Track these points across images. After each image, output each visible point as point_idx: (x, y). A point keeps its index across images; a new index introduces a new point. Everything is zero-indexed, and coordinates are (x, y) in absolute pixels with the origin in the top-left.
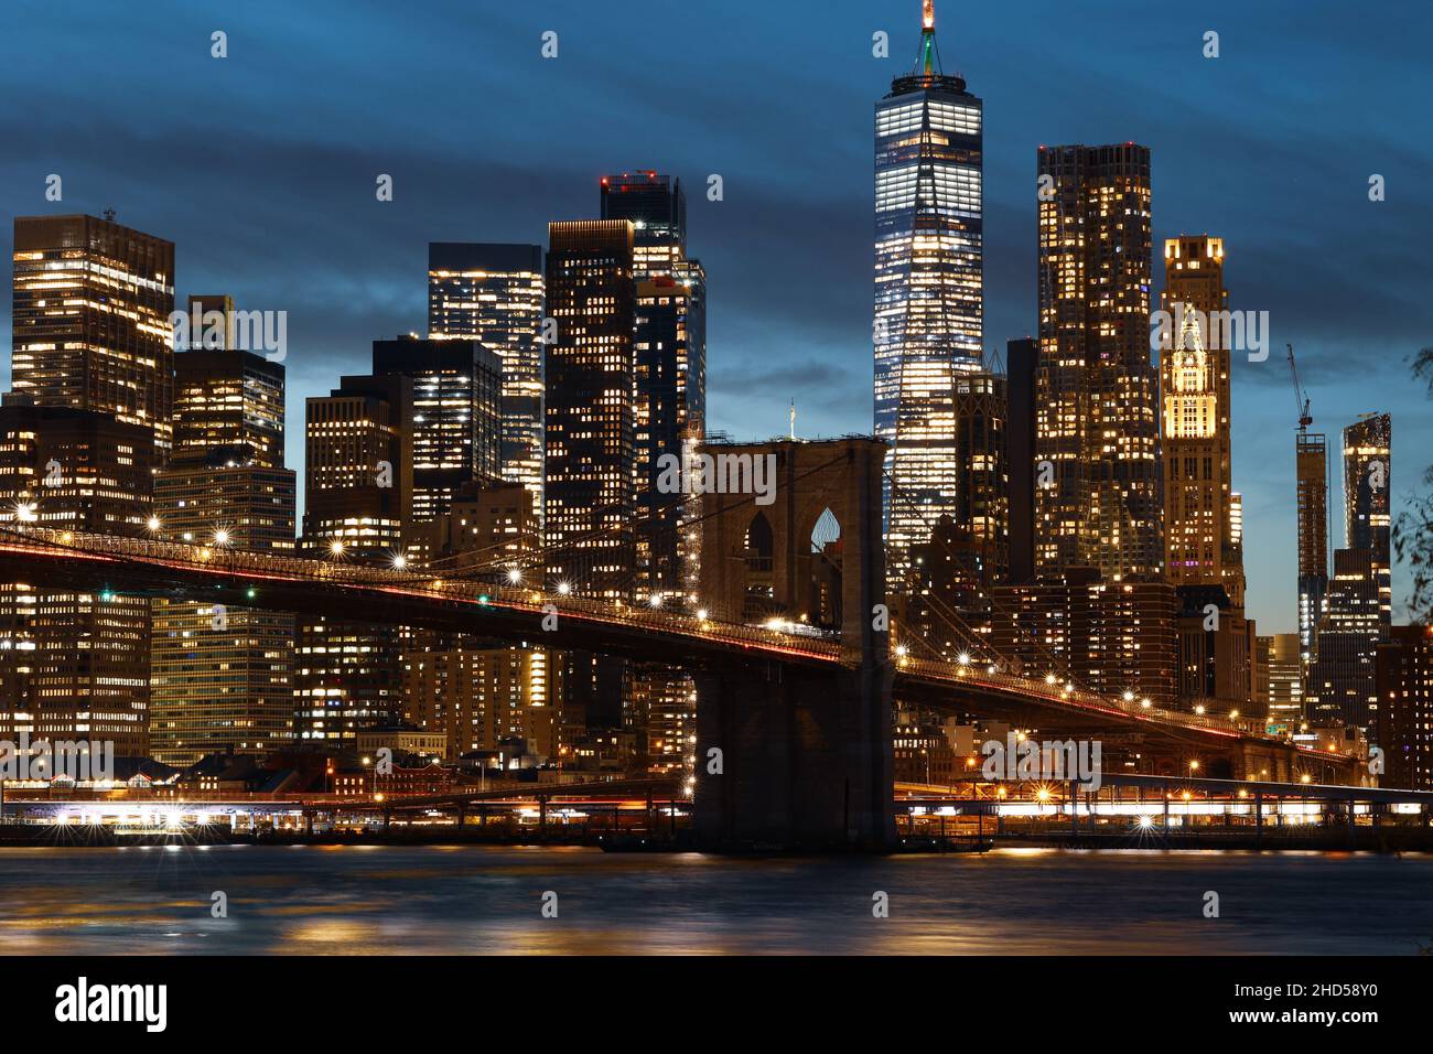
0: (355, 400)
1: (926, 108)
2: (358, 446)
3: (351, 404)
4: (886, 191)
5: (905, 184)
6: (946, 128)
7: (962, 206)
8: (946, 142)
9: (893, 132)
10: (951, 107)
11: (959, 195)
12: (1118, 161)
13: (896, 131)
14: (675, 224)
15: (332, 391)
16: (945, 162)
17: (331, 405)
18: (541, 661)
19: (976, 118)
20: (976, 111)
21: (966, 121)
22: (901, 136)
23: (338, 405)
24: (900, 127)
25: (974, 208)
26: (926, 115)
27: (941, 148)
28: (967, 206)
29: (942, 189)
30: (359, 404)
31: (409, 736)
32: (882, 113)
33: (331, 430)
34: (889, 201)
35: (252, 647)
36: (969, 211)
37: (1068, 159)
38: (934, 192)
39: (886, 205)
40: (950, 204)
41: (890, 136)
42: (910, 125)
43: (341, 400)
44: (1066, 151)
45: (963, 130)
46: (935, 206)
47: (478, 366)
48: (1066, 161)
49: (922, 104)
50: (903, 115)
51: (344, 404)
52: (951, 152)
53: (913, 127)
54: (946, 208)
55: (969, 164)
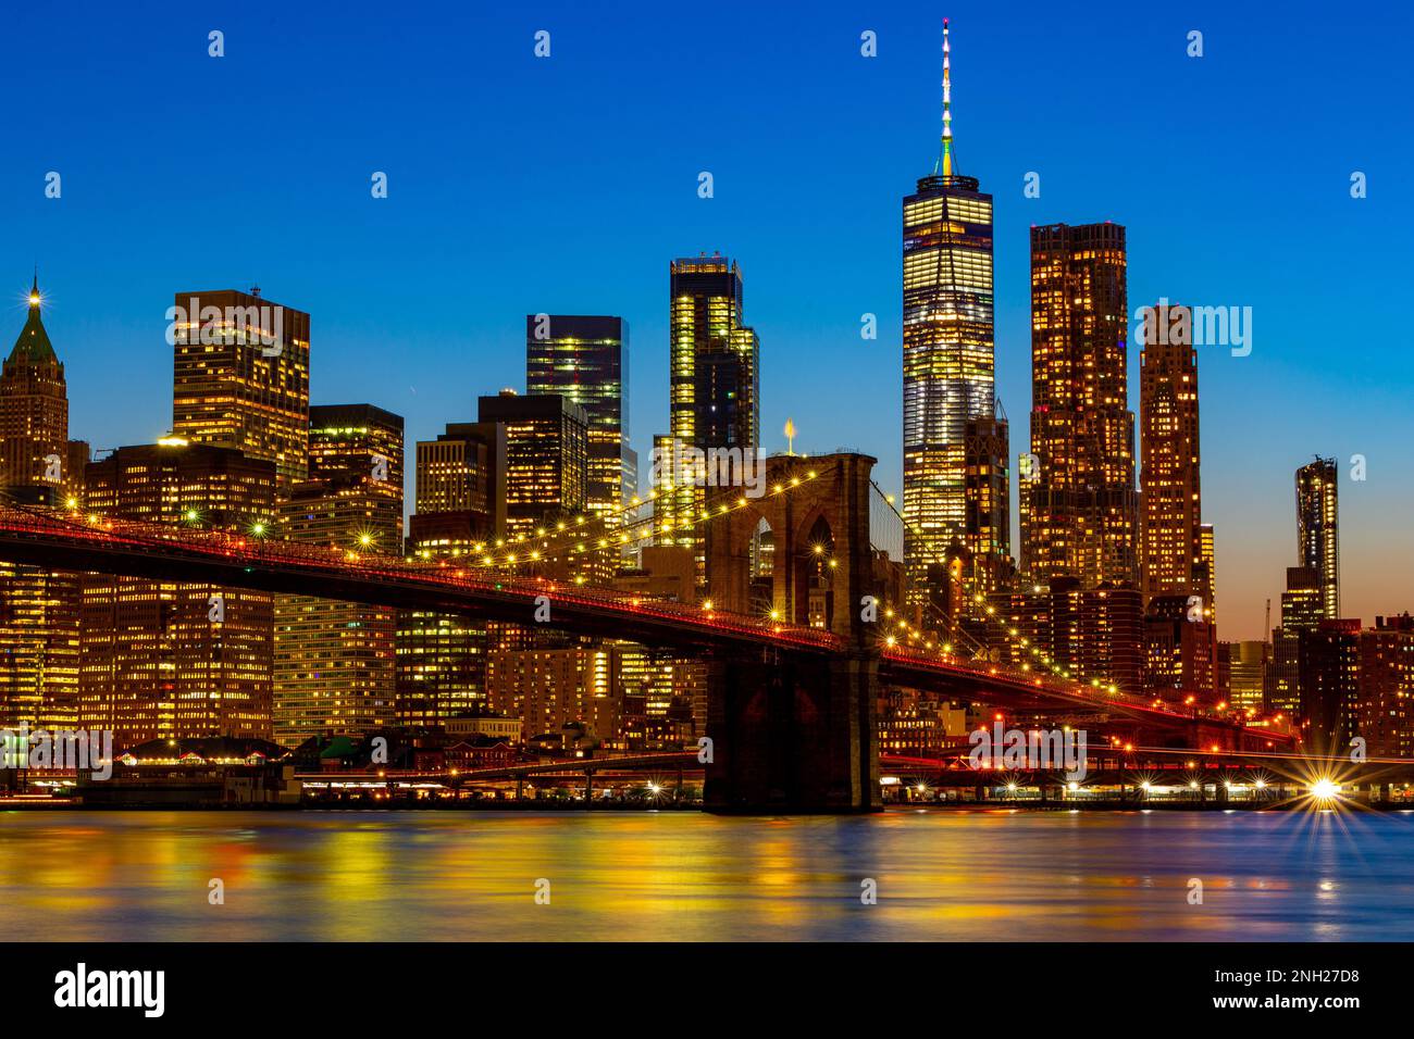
0: (456, 443)
1: (945, 202)
2: (460, 482)
3: (454, 447)
4: (913, 272)
5: (928, 266)
6: (962, 219)
7: (976, 284)
8: (963, 231)
9: (918, 222)
10: (966, 202)
11: (973, 275)
12: (1098, 237)
13: (921, 222)
14: (733, 296)
15: (439, 436)
16: (962, 247)
17: (437, 447)
18: (603, 659)
19: (987, 211)
20: (987, 205)
21: (979, 213)
22: (924, 226)
23: (443, 447)
24: (924, 218)
25: (986, 285)
26: (945, 208)
27: (959, 236)
28: (980, 284)
29: (960, 270)
30: (460, 447)
31: (489, 722)
32: (909, 207)
33: (437, 469)
34: (915, 280)
35: (359, 647)
36: (983, 288)
37: (1056, 235)
38: (953, 272)
39: (912, 283)
40: (966, 282)
41: (916, 226)
42: (933, 216)
43: (445, 443)
44: (1054, 229)
45: (976, 221)
46: (954, 284)
47: (566, 417)
48: (1054, 238)
49: (942, 199)
50: (927, 209)
51: (449, 447)
52: (968, 239)
53: (936, 218)
54: (963, 285)
55: (982, 249)
